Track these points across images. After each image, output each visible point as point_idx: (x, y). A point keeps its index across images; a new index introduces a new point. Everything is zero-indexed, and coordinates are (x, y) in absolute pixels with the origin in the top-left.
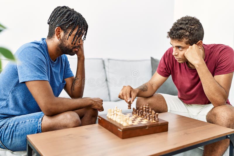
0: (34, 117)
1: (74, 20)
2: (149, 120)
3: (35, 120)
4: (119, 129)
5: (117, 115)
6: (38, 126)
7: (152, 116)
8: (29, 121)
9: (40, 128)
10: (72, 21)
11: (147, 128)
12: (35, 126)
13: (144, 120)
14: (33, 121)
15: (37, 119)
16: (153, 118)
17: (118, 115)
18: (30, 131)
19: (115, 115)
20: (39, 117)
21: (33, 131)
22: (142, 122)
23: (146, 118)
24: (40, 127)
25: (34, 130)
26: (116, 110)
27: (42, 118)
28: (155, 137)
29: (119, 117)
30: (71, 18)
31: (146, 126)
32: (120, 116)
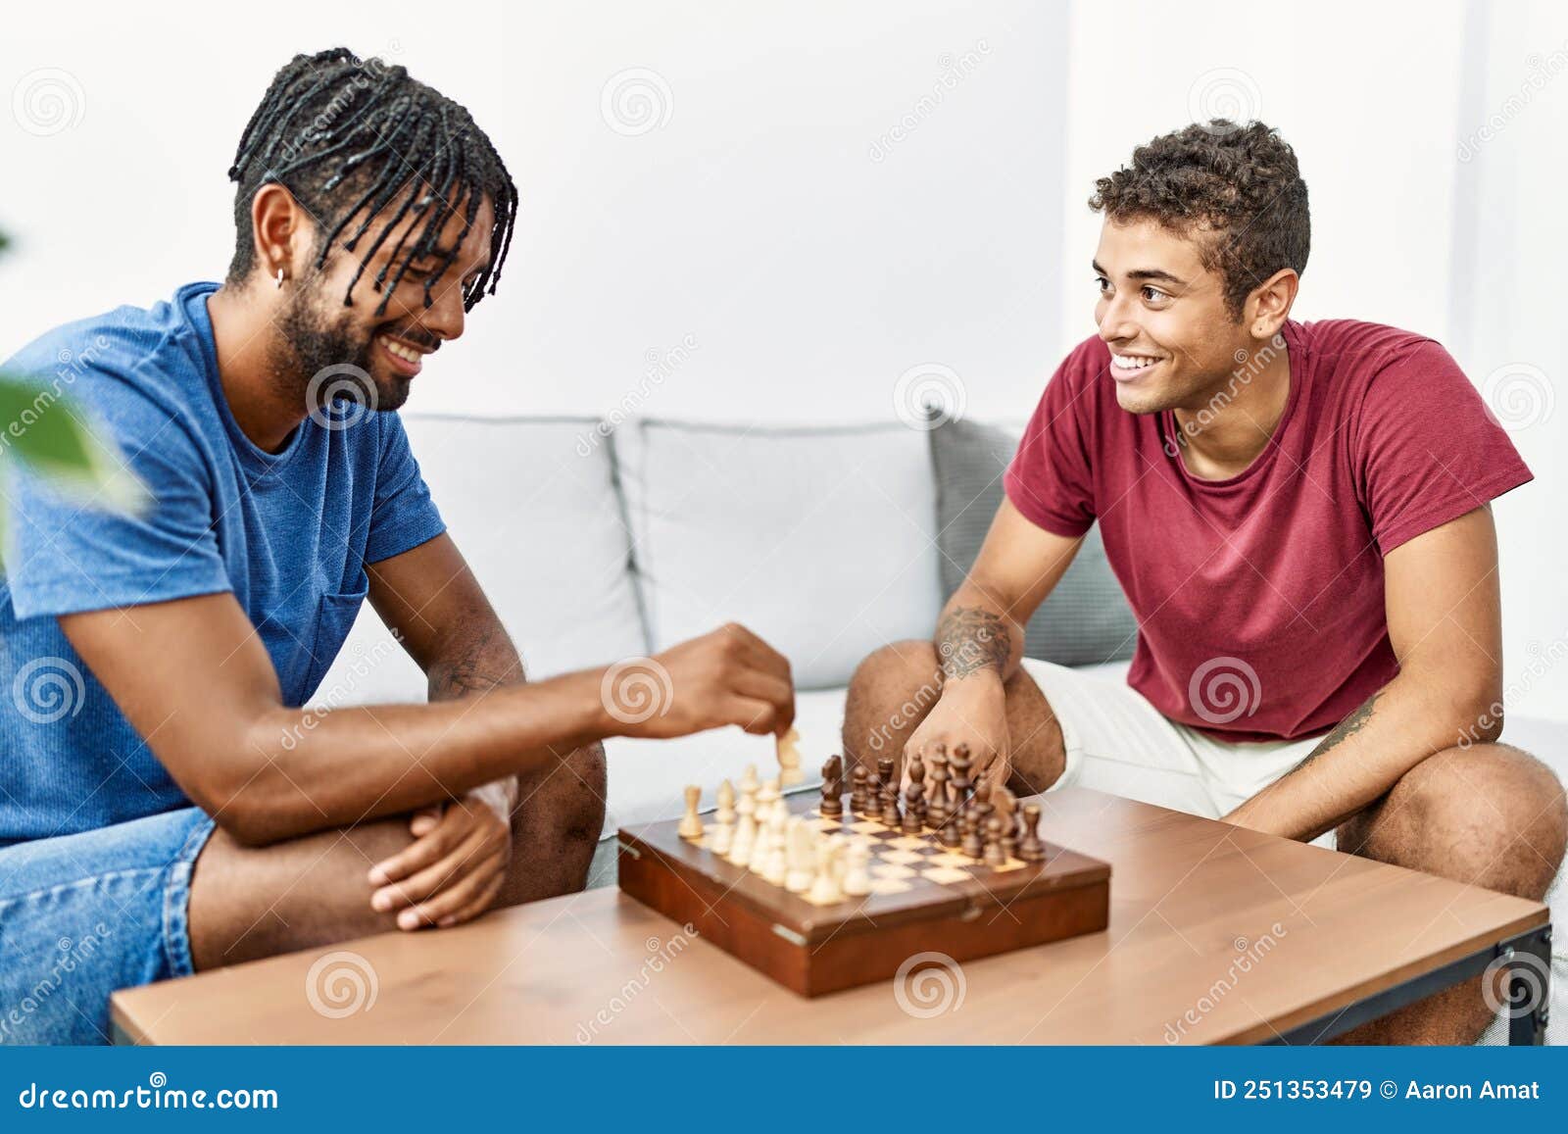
0: (136, 854)
1: (386, 137)
2: (980, 853)
3: (139, 881)
4: (781, 931)
5: (757, 824)
6: (166, 919)
7: (999, 830)
8: (99, 882)
9: (181, 934)
10: (368, 145)
11: (974, 913)
12: (140, 919)
13: (941, 852)
14: (126, 889)
15: (156, 872)
16: (1006, 842)
17: (763, 829)
18: (103, 957)
19: (745, 824)
20: (172, 852)
21: (126, 955)
22: (930, 874)
23: (958, 843)
24: (175, 925)
25: (135, 950)
26: (753, 794)
27: (195, 863)
28: (1034, 976)
29: (777, 840)
30: (367, 125)
31: (966, 903)
32: (783, 830)
